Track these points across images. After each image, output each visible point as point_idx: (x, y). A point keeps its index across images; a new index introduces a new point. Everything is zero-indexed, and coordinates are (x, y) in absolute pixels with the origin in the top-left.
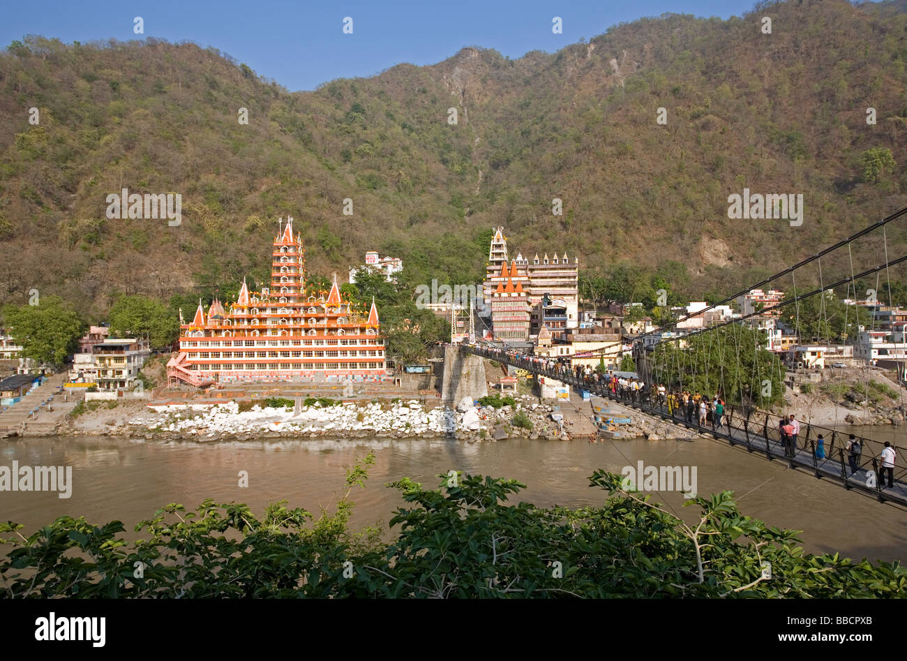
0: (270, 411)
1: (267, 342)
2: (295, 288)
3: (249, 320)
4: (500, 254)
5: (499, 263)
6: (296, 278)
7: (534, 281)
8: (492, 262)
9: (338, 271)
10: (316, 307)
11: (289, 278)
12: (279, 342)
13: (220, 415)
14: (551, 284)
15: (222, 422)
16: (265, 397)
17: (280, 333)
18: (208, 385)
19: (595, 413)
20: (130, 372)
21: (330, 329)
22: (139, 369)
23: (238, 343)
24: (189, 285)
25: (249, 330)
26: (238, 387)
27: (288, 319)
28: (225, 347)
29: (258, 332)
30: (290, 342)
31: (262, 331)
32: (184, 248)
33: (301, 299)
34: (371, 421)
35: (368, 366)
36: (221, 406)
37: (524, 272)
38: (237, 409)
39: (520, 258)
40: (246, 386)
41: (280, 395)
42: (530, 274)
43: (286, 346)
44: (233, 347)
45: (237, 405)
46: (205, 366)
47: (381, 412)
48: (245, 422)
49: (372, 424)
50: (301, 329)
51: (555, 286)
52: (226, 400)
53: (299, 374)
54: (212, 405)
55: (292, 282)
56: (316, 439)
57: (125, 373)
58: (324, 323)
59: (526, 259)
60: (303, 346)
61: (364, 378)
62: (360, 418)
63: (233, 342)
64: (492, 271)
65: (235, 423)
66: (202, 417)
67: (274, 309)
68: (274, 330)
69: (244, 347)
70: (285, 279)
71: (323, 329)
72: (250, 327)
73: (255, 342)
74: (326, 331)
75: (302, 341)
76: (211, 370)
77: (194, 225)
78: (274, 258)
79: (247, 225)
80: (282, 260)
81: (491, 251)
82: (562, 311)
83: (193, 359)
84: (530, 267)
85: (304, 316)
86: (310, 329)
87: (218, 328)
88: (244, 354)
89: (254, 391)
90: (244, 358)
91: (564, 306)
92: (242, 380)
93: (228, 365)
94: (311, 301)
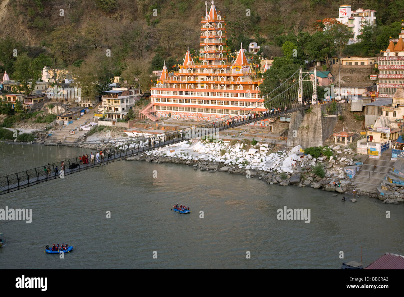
1: (197, 93)
2: (215, 54)
10: (226, 69)
12: (203, 93)
20: (123, 109)
21: (235, 85)
22: (131, 108)
23: (181, 93)
27: (209, 77)
28: (174, 95)
29: (193, 86)
30: (210, 93)
31: (196, 85)
40: (185, 123)
43: (207, 97)
44: (178, 95)
46: (164, 107)
50: (217, 85)
53: (215, 116)
55: (212, 50)
57: (120, 109)
60: (217, 96)
63: (178, 92)
68: (202, 85)
70: (207, 48)
71: (230, 85)
72: (187, 82)
73: (190, 93)
74: (232, 87)
75: (216, 93)
76: (167, 110)
78: (202, 31)
80: (206, 33)
83: (158, 102)
85: (218, 75)
86: (222, 84)
87: (170, 82)
88: (184, 100)
89: (183, 127)
90: (184, 103)
92: (183, 118)
93: (176, 108)
94: (222, 64)
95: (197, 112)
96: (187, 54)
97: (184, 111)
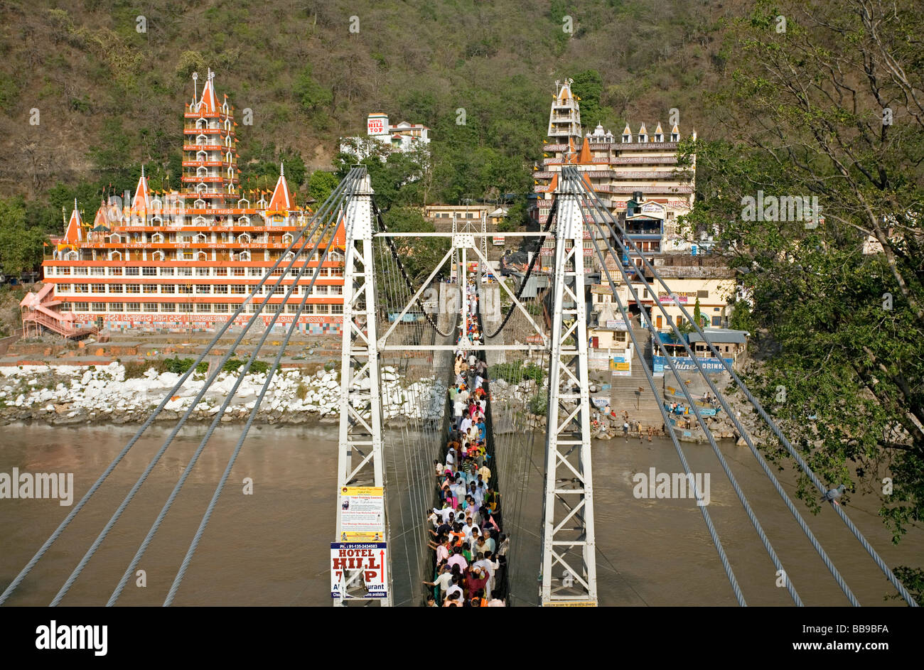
0: (169, 378)
1: (176, 269)
2: (219, 185)
3: (149, 235)
4: (565, 126)
5: (564, 140)
6: (222, 169)
7: (620, 171)
8: (555, 137)
10: (251, 216)
11: (210, 169)
12: (194, 269)
13: (95, 382)
14: (648, 176)
15: (95, 393)
16: (168, 355)
17: (196, 256)
18: (84, 336)
19: (666, 397)
21: (273, 252)
23: (132, 270)
24: (83, 167)
25: (149, 251)
26: (130, 340)
27: (209, 234)
28: (113, 277)
29: (162, 254)
30: (211, 270)
31: (170, 252)
32: (76, 106)
33: (229, 202)
34: (317, 397)
35: (330, 309)
36: (99, 368)
37: (605, 155)
38: (123, 374)
39: (599, 132)
40: (143, 337)
41: (191, 353)
42: (614, 159)
43: (205, 277)
44: (124, 276)
45: (122, 368)
46: (83, 305)
47: (335, 384)
48: (129, 395)
49: (317, 403)
50: (227, 251)
51: (657, 180)
52: (107, 359)
54: (86, 367)
55: (214, 175)
56: (232, 423)
58: (263, 241)
59: (609, 134)
60: (230, 276)
61: (325, 329)
62: (301, 393)
63: (124, 269)
64: (553, 154)
65: (115, 396)
66: (68, 386)
67: (187, 219)
68: (188, 251)
69: (141, 276)
70: (203, 171)
71: (261, 251)
72: (149, 246)
73: (158, 269)
74: (266, 255)
75: (229, 270)
76: (91, 312)
77: (94, 66)
78: (187, 136)
79: (181, 66)
80: (198, 140)
81: (552, 121)
82: (655, 225)
83: (64, 294)
84: (616, 147)
85: (232, 229)
86: (242, 250)
87: (101, 246)
88: (141, 287)
89: (153, 346)
90: (141, 294)
91: (660, 215)
92: (139, 328)
93: (117, 305)
94: (242, 207)
95: (178, 312)
96: (142, 186)
97: (142, 312)
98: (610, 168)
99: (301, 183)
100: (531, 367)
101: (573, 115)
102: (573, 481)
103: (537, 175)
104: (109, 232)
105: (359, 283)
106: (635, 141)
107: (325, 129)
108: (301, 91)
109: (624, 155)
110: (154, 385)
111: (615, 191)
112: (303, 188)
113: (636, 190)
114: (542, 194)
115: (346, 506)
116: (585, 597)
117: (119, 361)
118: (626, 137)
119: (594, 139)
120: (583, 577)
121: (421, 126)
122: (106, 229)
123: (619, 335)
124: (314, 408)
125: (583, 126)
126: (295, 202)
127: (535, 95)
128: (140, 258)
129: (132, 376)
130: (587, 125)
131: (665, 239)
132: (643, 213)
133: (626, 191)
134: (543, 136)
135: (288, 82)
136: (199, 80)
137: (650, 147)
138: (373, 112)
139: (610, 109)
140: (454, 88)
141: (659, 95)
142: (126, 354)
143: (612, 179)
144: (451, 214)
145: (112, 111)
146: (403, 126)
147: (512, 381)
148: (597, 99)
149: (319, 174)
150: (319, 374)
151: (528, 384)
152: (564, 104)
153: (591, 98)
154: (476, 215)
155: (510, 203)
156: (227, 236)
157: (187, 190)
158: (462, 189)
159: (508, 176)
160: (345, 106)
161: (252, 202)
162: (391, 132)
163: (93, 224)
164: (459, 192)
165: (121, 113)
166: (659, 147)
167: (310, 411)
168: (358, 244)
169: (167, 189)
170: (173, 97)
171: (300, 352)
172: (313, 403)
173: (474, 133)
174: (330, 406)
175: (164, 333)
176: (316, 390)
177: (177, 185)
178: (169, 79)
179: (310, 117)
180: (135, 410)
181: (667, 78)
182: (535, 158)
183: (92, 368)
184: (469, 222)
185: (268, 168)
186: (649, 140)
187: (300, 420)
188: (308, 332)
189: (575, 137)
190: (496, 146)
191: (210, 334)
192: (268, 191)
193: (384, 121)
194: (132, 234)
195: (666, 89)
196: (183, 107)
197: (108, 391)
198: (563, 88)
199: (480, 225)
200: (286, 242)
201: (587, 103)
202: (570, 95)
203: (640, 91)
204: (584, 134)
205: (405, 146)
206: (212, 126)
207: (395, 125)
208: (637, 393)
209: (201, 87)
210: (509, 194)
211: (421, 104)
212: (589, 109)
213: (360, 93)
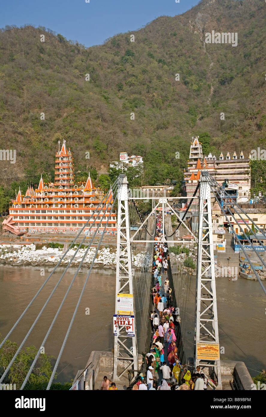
0: (51, 250)
1: (52, 211)
2: (67, 180)
3: (43, 199)
4: (196, 154)
5: (196, 160)
6: (68, 175)
7: (219, 171)
8: (192, 159)
9: (104, 164)
10: (78, 191)
11: (64, 175)
12: (59, 211)
13: (26, 251)
14: (231, 173)
15: (26, 255)
16: (50, 242)
17: (59, 206)
18: (22, 234)
19: (240, 261)
21: (86, 204)
23: (38, 211)
25: (44, 204)
26: (37, 236)
27: (64, 198)
29: (48, 205)
30: (65, 211)
31: (51, 205)
33: (71, 186)
34: (102, 258)
35: (107, 225)
36: (27, 246)
37: (213, 165)
38: (35, 248)
39: (210, 156)
40: (42, 235)
41: (57, 241)
42: (216, 166)
43: (62, 214)
44: (35, 213)
45: (35, 246)
47: (109, 253)
48: (37, 256)
49: (103, 260)
50: (70, 204)
51: (234, 174)
52: (30, 243)
54: (23, 246)
55: (66, 177)
56: (72, 267)
58: (83, 200)
59: (214, 157)
60: (71, 213)
61: (105, 233)
62: (97, 256)
63: (35, 211)
64: (191, 165)
65: (32, 256)
66: (17, 252)
67: (56, 193)
68: (57, 204)
69: (41, 213)
70: (62, 175)
71: (82, 204)
72: (44, 203)
73: (47, 211)
74: (84, 205)
75: (71, 211)
77: (26, 141)
78: (56, 163)
79: (54, 139)
80: (60, 165)
81: (191, 152)
82: (234, 192)
84: (217, 162)
85: (72, 196)
86: (75, 204)
87: (28, 203)
88: (41, 217)
89: (45, 238)
90: (41, 220)
91: (236, 188)
92: (40, 232)
93: (33, 224)
94: (75, 188)
95: (53, 226)
96: (41, 182)
97: (41, 226)
98: (215, 170)
99: (96, 179)
100: (184, 248)
101: (199, 150)
102: (208, 295)
103: (185, 174)
104: (30, 198)
105: (123, 217)
106: (225, 159)
107: (104, 159)
108: (96, 146)
109: (220, 165)
110: (45, 252)
111: (217, 179)
112: (96, 181)
113: (226, 178)
114: (188, 181)
115: (119, 301)
116: (214, 342)
117: (34, 243)
118: (221, 158)
119: (208, 159)
120: (213, 334)
121: (140, 156)
122: (29, 197)
123: (220, 236)
124: (101, 262)
125: (203, 154)
126: (94, 186)
127: (184, 143)
128: (41, 207)
129: (38, 249)
130: (205, 153)
131: (238, 198)
132: (229, 187)
133: (222, 179)
134: (187, 159)
135: (91, 142)
136: (60, 143)
137: (231, 161)
138: (122, 152)
139: (214, 147)
140: (152, 142)
141: (235, 141)
142: (36, 241)
143: (216, 174)
144: (152, 189)
145: (32, 156)
146: (133, 157)
147: (177, 253)
148: (209, 143)
149: (102, 176)
150: (103, 249)
151: (183, 255)
152: (196, 146)
153: (206, 143)
154: (161, 189)
155: (175, 184)
156: (70, 199)
157: (56, 183)
158: (156, 180)
159: (173, 174)
160: (111, 150)
161: (79, 186)
162: (128, 159)
163: (25, 195)
164: (155, 181)
165: (34, 156)
166: (235, 161)
167: (100, 263)
168: (123, 202)
169: (50, 183)
170: (51, 150)
171: (96, 241)
172: (101, 260)
173: (160, 158)
174: (107, 261)
175: (49, 233)
176: (102, 255)
177: (53, 181)
178: (50, 144)
179: (99, 155)
180: (39, 261)
181: (237, 134)
182: (184, 167)
183: (25, 246)
184: (159, 192)
185: (84, 174)
186: (231, 159)
187: (96, 266)
188: (99, 234)
189: (200, 158)
190: (169, 163)
191: (64, 234)
192: (84, 182)
193: (126, 155)
194: (38, 198)
195: (237, 138)
196: (55, 153)
197: (30, 254)
198: (195, 140)
199: (163, 193)
200: (91, 200)
201: (205, 145)
202: (198, 142)
203: (226, 139)
204: (204, 157)
205: (134, 164)
206: (65, 159)
207: (130, 157)
208: (228, 259)
209: (61, 146)
210: (174, 181)
211: (140, 148)
212: (205, 147)
213: (117, 145)
